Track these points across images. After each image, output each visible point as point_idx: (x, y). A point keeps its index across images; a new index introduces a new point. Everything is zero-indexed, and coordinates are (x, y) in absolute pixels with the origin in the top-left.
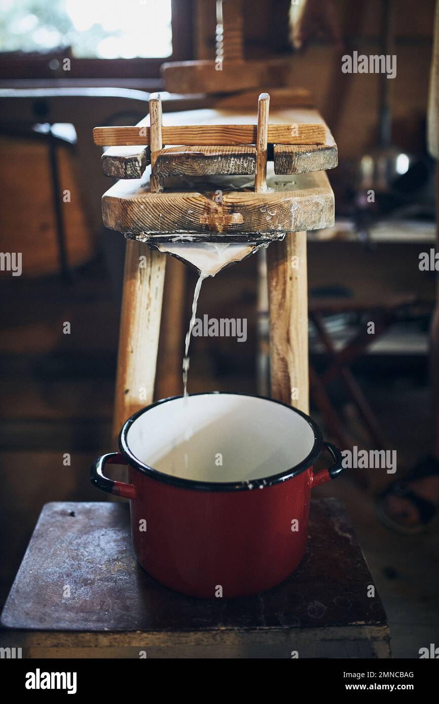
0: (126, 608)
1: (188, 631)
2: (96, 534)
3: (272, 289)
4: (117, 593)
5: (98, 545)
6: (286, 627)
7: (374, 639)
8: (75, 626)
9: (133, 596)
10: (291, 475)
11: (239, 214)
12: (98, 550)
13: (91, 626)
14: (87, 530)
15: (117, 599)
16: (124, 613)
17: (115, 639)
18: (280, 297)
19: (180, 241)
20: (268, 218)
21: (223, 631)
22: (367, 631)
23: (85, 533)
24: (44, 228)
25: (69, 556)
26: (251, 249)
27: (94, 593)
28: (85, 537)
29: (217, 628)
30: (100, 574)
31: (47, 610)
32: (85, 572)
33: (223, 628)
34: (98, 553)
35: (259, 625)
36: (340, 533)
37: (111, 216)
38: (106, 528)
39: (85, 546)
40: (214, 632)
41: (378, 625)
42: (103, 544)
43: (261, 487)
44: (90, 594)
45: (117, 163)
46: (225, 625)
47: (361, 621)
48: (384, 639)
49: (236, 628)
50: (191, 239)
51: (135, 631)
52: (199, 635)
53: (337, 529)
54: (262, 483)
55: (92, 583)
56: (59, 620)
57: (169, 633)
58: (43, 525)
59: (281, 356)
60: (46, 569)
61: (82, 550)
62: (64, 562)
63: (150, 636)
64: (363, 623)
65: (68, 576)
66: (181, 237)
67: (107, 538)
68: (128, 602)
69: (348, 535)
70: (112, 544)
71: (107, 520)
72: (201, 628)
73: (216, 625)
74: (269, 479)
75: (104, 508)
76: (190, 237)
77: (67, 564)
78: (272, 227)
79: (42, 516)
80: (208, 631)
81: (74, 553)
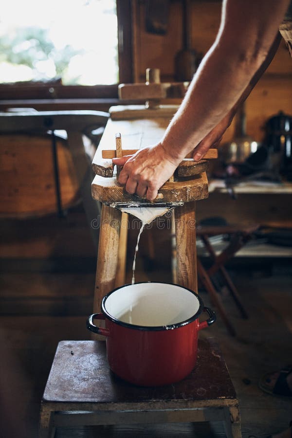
0: (106, 392)
1: (137, 402)
2: (88, 356)
3: (178, 228)
4: (101, 384)
5: (89, 362)
6: (186, 400)
7: (230, 406)
8: (80, 400)
9: (109, 387)
10: (187, 323)
11: (161, 194)
12: (89, 364)
13: (89, 400)
14: (82, 354)
15: (101, 387)
16: (104, 394)
17: (100, 406)
18: (182, 232)
19: (132, 207)
20: (176, 196)
21: (154, 402)
22: (227, 402)
23: (82, 356)
24: (48, 187)
25: (74, 367)
26: (167, 210)
27: (89, 385)
28: (81, 358)
29: (151, 400)
30: (91, 376)
31: (66, 392)
32: (83, 374)
33: (154, 401)
34: (89, 366)
35: (173, 399)
36: (215, 355)
37: (96, 194)
38: (92, 353)
39: (83, 362)
40: (150, 403)
41: (232, 399)
42: (91, 361)
43: (172, 328)
44: (87, 385)
45: (101, 169)
46: (155, 399)
47: (223, 396)
48: (235, 406)
49: (161, 401)
50: (137, 206)
51: (110, 402)
52: (143, 404)
53: (213, 353)
54: (173, 327)
55: (88, 380)
56: (72, 397)
57: (128, 403)
58: (60, 352)
59: (183, 262)
60: (64, 373)
61: (81, 364)
62: (72, 370)
63: (118, 405)
64: (224, 397)
65: (75, 377)
66: (133, 205)
67: (93, 358)
68: (107, 389)
69: (218, 356)
70: (96, 361)
71: (92, 350)
72: (144, 401)
73: (151, 399)
74: (176, 325)
75: (90, 344)
76: (137, 205)
77: (74, 371)
78: (178, 200)
79: (58, 347)
80: (147, 402)
81: (77, 366)
